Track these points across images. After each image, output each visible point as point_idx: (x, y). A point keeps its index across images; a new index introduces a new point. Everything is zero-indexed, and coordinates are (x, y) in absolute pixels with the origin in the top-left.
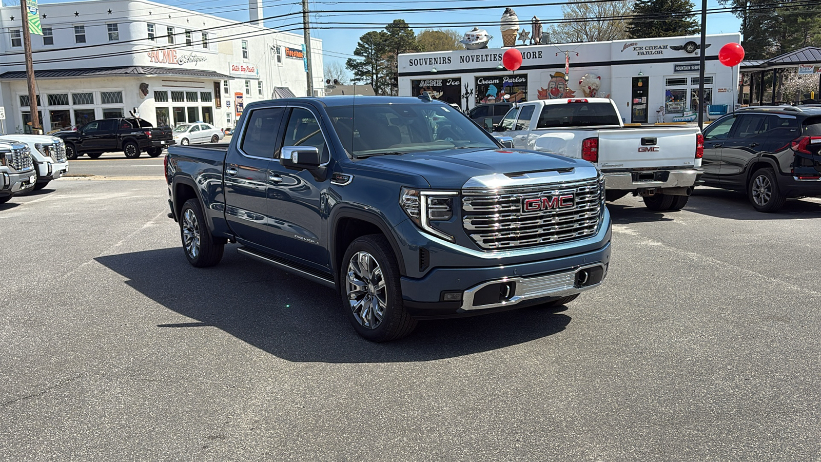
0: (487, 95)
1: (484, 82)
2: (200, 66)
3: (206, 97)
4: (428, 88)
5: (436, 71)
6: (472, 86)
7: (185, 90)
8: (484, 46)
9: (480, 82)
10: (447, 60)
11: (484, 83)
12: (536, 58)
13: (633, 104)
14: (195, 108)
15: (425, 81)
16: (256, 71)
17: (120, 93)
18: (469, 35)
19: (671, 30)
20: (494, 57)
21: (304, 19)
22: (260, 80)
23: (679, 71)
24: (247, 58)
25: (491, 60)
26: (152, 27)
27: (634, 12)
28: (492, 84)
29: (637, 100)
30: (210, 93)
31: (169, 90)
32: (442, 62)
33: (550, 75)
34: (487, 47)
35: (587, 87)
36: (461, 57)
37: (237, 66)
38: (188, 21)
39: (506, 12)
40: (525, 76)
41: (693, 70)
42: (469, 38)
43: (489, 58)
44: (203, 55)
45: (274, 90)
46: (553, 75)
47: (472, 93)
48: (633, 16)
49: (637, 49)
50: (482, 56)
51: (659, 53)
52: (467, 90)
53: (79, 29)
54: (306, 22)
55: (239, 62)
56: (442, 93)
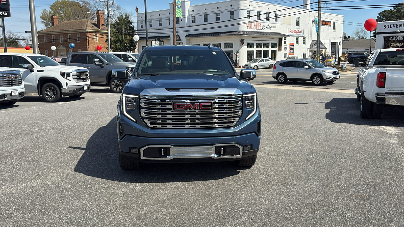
2: (272, 31)
3: (274, 45)
4: (394, 41)
5: (400, 31)
7: (263, 42)
14: (268, 51)
15: (392, 37)
16: (302, 32)
17: (232, 44)
21: (319, 6)
22: (305, 37)
24: (298, 26)
26: (250, 12)
30: (276, 44)
31: (255, 42)
37: (292, 30)
38: (268, 8)
44: (275, 25)
45: (312, 42)
53: (218, 14)
54: (319, 7)
55: (293, 28)
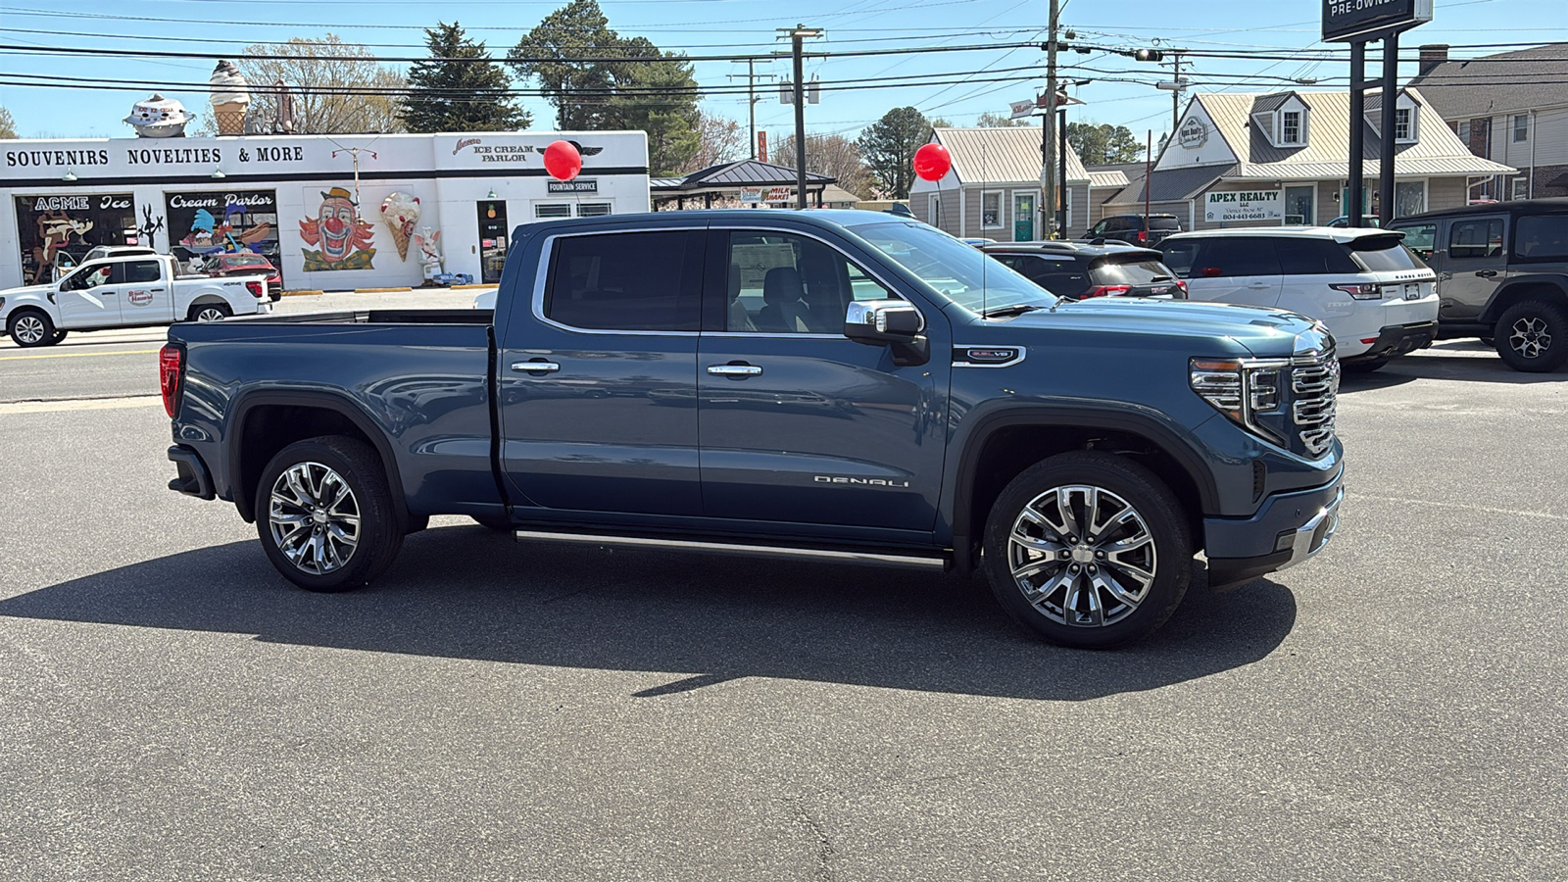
0: (192, 229)
1: (184, 204)
4: (58, 214)
5: (74, 178)
6: (159, 211)
8: (178, 132)
9: (175, 203)
10: (98, 158)
11: (184, 206)
12: (290, 159)
13: (482, 249)
15: (47, 198)
18: (145, 109)
19: (480, 120)
20: (204, 155)
23: (556, 191)
25: (197, 161)
27: (410, 83)
28: (203, 207)
29: (487, 242)
32: (86, 160)
33: (322, 193)
34: (183, 135)
35: (397, 217)
36: (130, 152)
39: (221, 67)
40: (271, 194)
41: (579, 191)
42: (146, 115)
43: (192, 157)
46: (328, 193)
47: (160, 224)
48: (409, 90)
49: (481, 150)
50: (177, 151)
51: (519, 158)
52: (148, 219)
56: (90, 225)
